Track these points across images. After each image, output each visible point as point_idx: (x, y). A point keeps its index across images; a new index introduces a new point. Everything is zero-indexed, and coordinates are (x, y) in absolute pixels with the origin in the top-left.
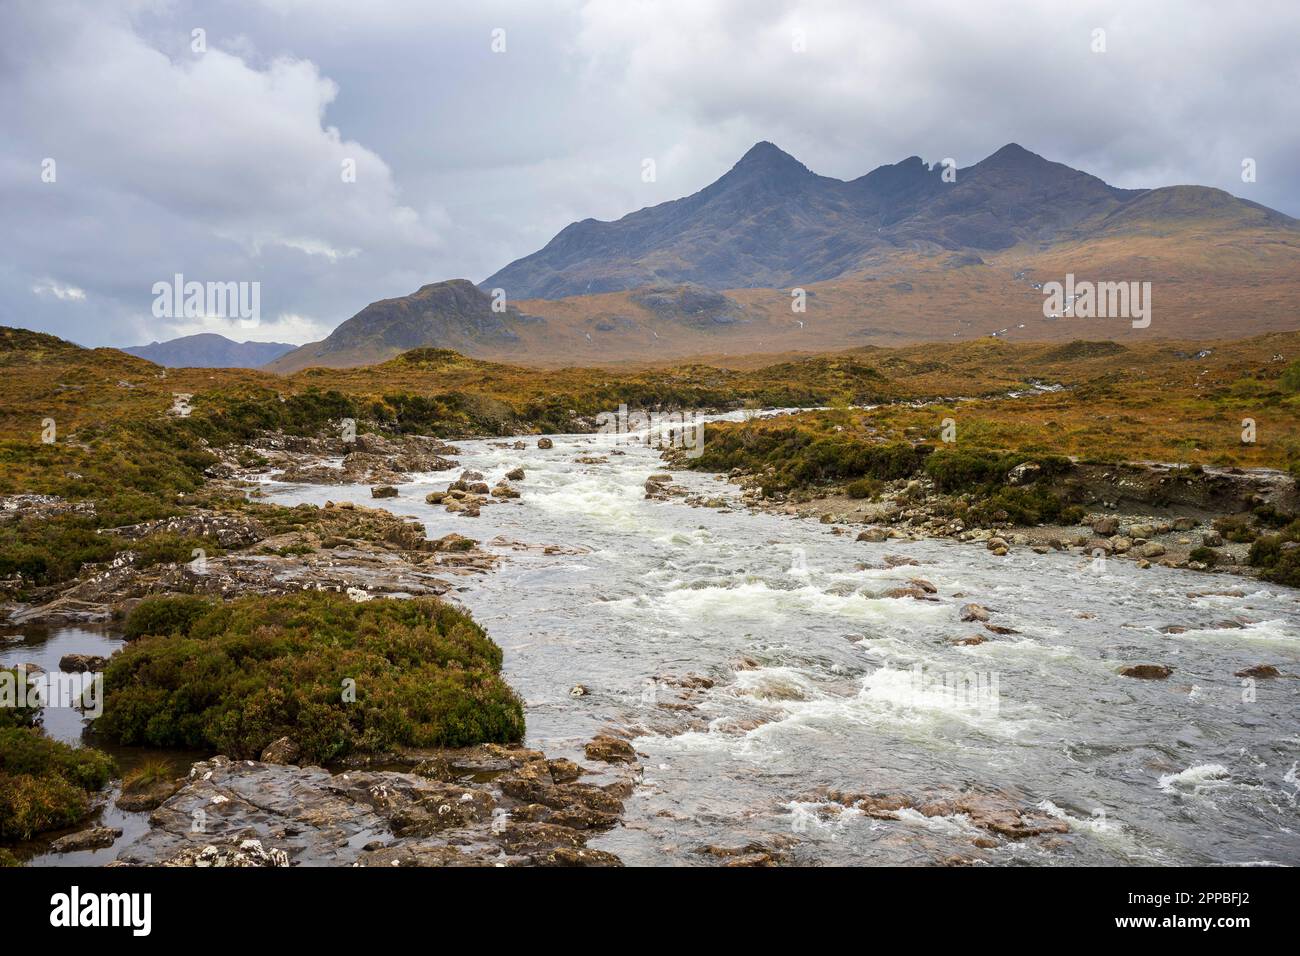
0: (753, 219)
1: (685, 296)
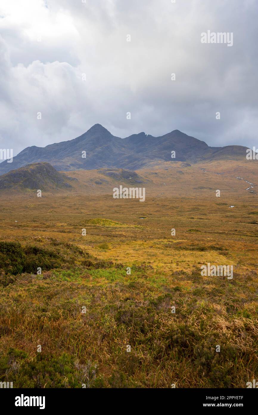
0: (100, 149)
1: (124, 172)
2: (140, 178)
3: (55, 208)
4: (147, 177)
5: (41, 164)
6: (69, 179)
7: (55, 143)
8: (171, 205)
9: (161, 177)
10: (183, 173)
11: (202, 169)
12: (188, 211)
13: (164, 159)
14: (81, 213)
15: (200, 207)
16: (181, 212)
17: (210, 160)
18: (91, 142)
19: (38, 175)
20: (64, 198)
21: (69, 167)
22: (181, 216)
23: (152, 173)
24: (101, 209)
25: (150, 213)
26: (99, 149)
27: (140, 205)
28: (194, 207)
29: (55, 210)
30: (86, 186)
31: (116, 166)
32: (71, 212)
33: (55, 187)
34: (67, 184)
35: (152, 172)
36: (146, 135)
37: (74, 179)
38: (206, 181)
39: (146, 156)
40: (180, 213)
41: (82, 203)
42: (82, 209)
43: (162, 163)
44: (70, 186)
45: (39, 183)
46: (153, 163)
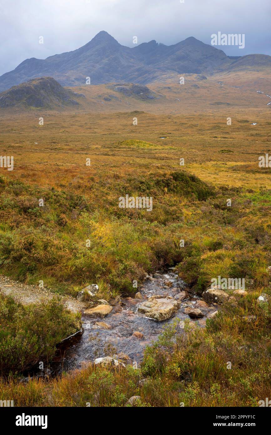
0: (107, 60)
1: (134, 87)
2: (152, 93)
3: (66, 127)
4: (160, 92)
5: (44, 79)
6: (75, 95)
7: (56, 55)
8: (190, 123)
9: (175, 92)
10: (198, 87)
11: (219, 82)
12: (208, 130)
13: (177, 72)
14: (95, 133)
15: (221, 125)
16: (202, 131)
17: (228, 71)
18: (96, 53)
19: (42, 91)
20: (73, 117)
21: (73, 82)
22: (203, 134)
23: (165, 88)
24: (116, 128)
25: (169, 132)
26: (105, 61)
27: (157, 123)
28: (215, 125)
29: (67, 130)
30: (94, 103)
31: (125, 80)
32: (84, 131)
33: (60, 104)
34: (74, 101)
35: (164, 86)
36: (158, 43)
37: (81, 95)
38: (224, 95)
39: (158, 68)
40: (200, 132)
41: (93, 121)
42: (95, 128)
43: (175, 76)
44: (77, 104)
45: (44, 101)
46: (165, 76)
